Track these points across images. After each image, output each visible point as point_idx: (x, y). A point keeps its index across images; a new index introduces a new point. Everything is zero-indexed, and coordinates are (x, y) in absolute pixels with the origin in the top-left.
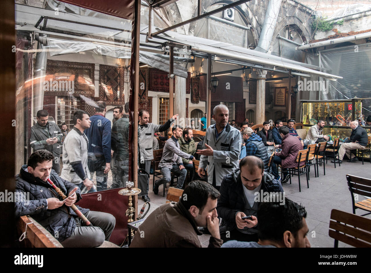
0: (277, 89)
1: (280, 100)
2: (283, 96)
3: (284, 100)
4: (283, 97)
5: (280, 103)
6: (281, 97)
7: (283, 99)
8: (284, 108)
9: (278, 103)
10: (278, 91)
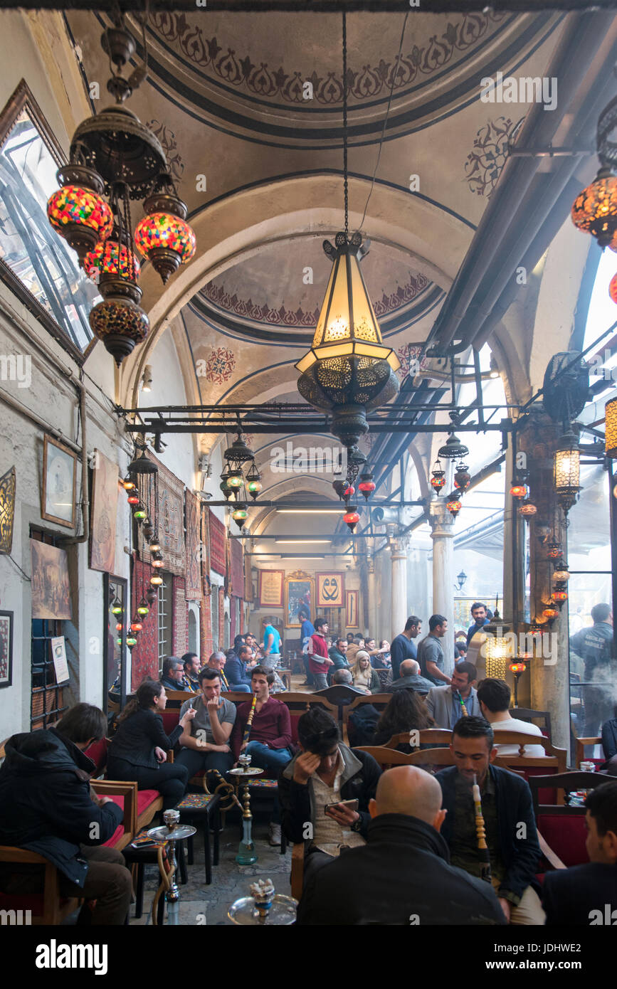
0: (263, 574)
1: (271, 594)
2: (277, 588)
3: (279, 595)
4: (277, 590)
5: (270, 601)
6: (274, 590)
7: (277, 592)
8: (280, 611)
9: (265, 600)
10: (265, 576)
